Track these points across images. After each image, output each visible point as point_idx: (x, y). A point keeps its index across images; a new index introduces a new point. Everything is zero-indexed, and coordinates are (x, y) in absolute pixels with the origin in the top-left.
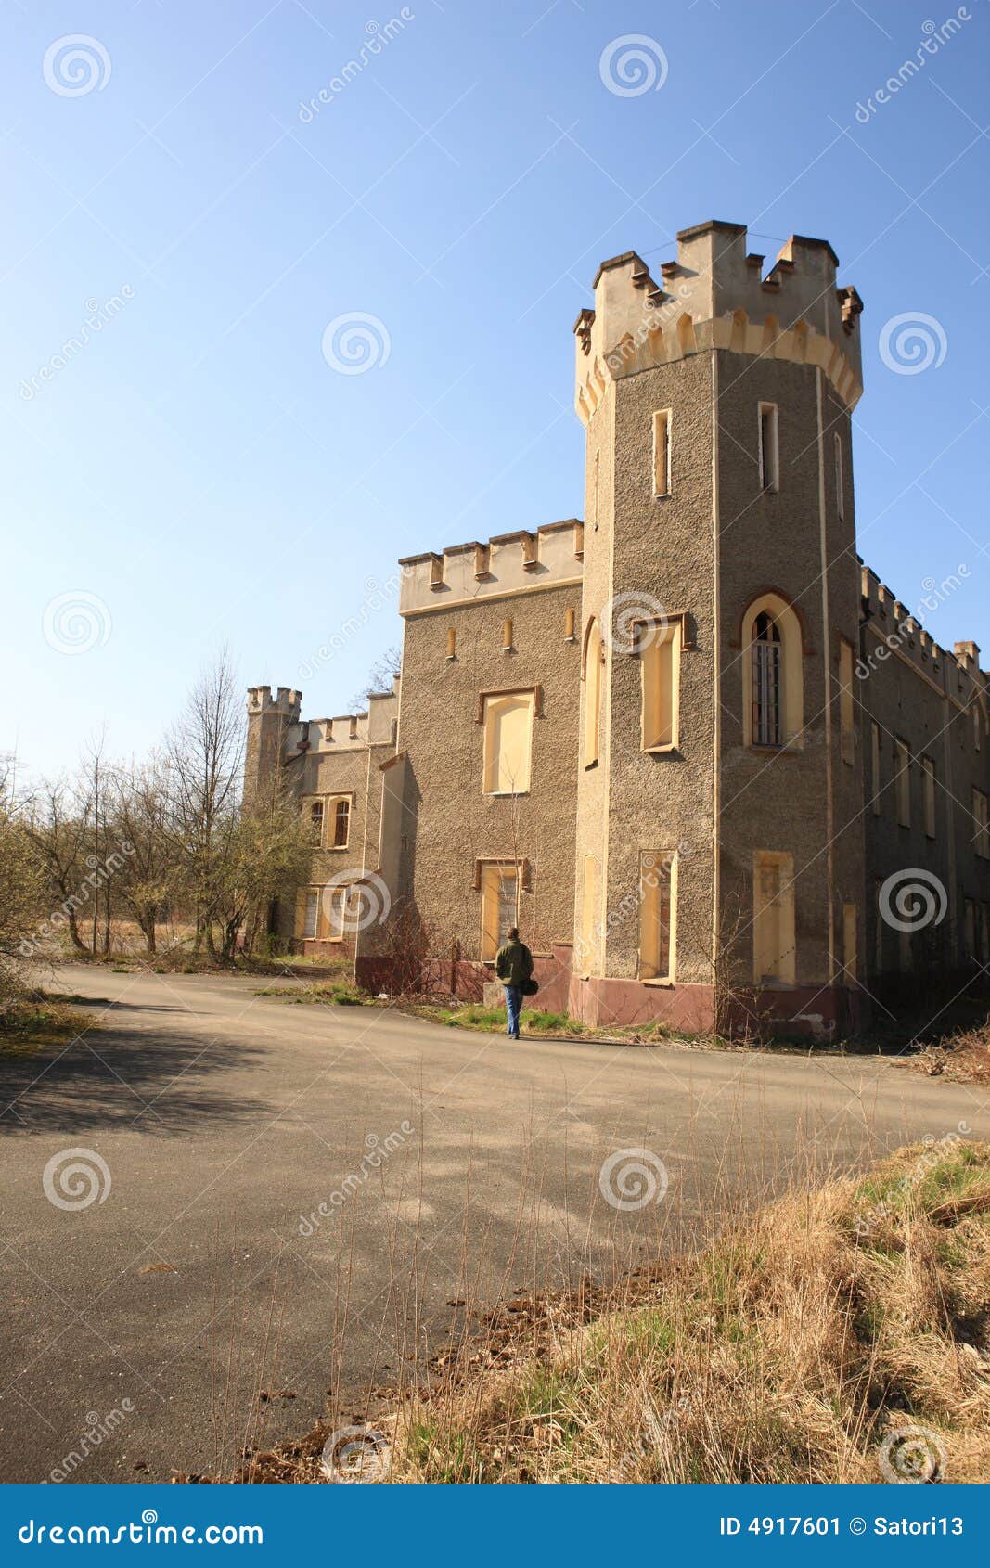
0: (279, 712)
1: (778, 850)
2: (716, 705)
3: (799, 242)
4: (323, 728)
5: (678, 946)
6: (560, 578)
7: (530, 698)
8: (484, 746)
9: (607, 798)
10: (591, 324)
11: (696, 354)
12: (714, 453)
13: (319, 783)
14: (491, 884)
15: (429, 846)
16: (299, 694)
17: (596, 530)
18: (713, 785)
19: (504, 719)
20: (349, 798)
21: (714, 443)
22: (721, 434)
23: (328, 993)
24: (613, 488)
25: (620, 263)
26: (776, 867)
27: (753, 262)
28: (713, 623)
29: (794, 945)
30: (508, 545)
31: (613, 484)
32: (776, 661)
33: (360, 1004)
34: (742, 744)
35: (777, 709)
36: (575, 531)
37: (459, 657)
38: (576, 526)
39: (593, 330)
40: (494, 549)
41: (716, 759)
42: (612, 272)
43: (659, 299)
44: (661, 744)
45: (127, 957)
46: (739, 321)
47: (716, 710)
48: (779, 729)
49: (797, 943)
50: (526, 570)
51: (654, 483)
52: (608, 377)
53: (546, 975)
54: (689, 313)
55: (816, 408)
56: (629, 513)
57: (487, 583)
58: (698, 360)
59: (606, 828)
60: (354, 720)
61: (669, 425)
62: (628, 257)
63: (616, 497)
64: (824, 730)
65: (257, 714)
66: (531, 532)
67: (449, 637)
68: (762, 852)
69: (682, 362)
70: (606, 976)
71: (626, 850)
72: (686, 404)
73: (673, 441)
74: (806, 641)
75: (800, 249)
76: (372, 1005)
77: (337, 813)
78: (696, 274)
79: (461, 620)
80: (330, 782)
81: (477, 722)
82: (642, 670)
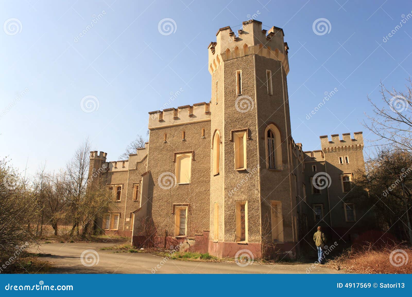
0: (100, 159)
1: (277, 200)
2: (258, 156)
3: (275, 28)
4: (114, 164)
5: (249, 231)
6: (201, 119)
7: (190, 155)
8: (176, 169)
9: (224, 184)
10: (215, 46)
11: (248, 55)
12: (255, 83)
13: (112, 181)
14: (177, 211)
15: (157, 200)
16: (106, 154)
17: (217, 104)
18: (258, 180)
19: (181, 161)
20: (121, 185)
21: (255, 80)
22: (256, 78)
23: (124, 248)
24: (224, 92)
25: (226, 29)
26: (276, 205)
27: (264, 32)
28: (256, 132)
29: (283, 229)
30: (184, 109)
31: (224, 91)
32: (273, 144)
33: (137, 252)
34: (266, 168)
35: (274, 158)
36: (205, 106)
37: (167, 142)
38: (205, 104)
39: (216, 47)
40: (179, 110)
41: (259, 172)
42: (223, 31)
43: (237, 40)
44: (240, 168)
45: (48, 237)
46: (261, 47)
47: (258, 158)
48: (275, 164)
49: (284, 229)
50: (189, 117)
51: (237, 91)
52: (221, 60)
53: (201, 241)
54: (247, 44)
55: (281, 73)
56: (229, 99)
57: (177, 120)
58: (249, 57)
59: (223, 194)
60: (124, 162)
61: (241, 75)
62: (228, 28)
63: (225, 94)
64: (288, 164)
65: (93, 159)
66: (191, 106)
67: (164, 136)
68: (273, 201)
69: (244, 57)
70: (225, 241)
71: (230, 201)
72: (246, 69)
73: (242, 79)
74: (282, 138)
75: (275, 30)
76: (141, 252)
77: (117, 190)
78: (249, 33)
79: (168, 131)
80: (115, 180)
81: (173, 162)
82: (234, 145)
